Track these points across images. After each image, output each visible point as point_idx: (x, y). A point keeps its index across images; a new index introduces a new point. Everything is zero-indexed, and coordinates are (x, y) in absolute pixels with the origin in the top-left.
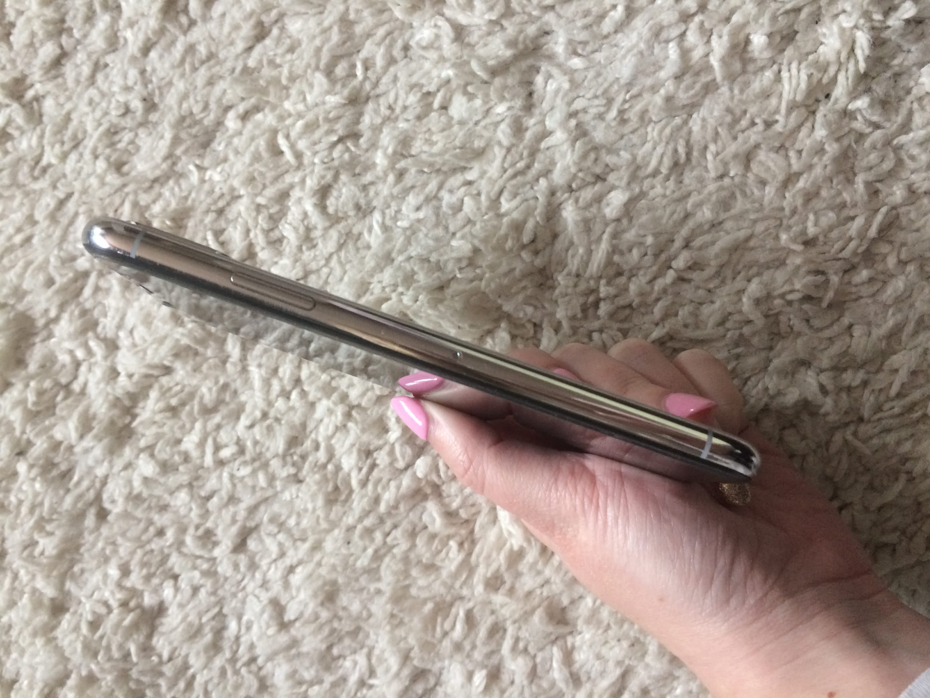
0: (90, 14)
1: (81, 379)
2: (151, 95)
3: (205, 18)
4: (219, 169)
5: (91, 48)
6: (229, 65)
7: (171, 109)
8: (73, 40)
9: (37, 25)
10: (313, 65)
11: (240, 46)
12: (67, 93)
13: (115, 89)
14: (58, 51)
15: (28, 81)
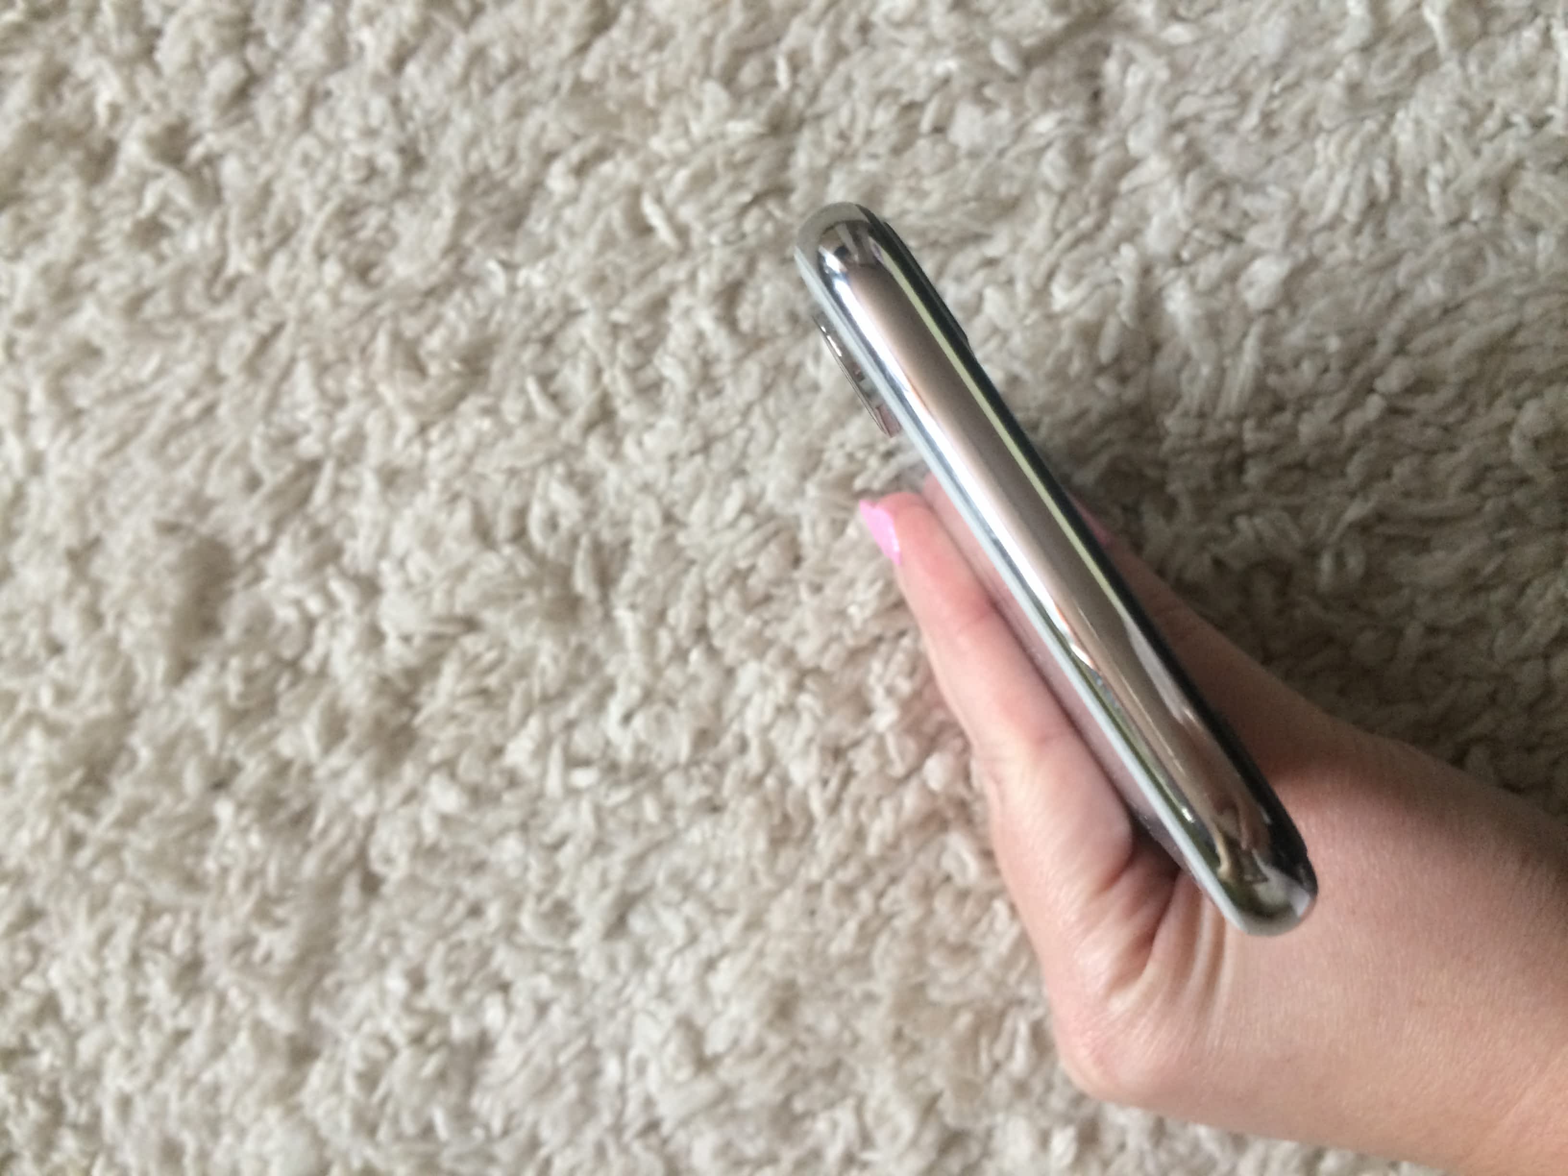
1: (318, 649)
2: (413, 141)
4: (541, 266)
5: (301, 65)
6: (548, 79)
7: (449, 163)
8: (267, 52)
9: (203, 30)
10: (700, 70)
11: (566, 44)
12: (264, 147)
13: (349, 133)
14: (242, 74)
15: (192, 130)
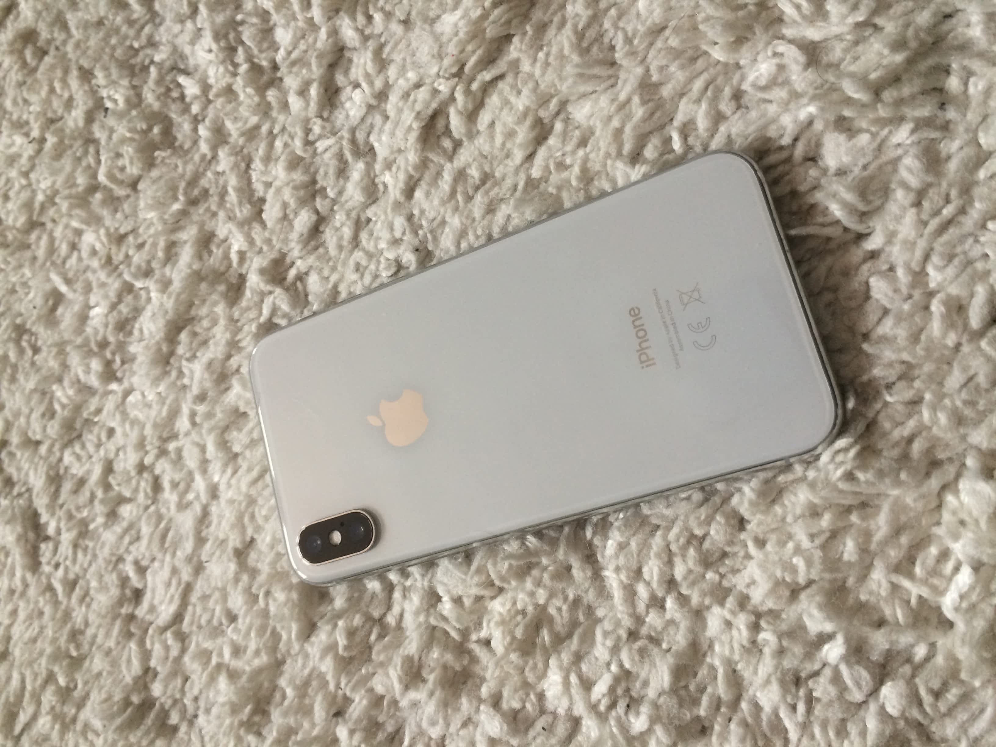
0: (342, 166)
1: (396, 610)
3: (472, 135)
5: (350, 204)
6: (509, 182)
8: (328, 200)
9: (287, 195)
10: (614, 154)
11: (519, 155)
12: (331, 263)
13: (382, 245)
14: (314, 217)
15: (288, 260)
